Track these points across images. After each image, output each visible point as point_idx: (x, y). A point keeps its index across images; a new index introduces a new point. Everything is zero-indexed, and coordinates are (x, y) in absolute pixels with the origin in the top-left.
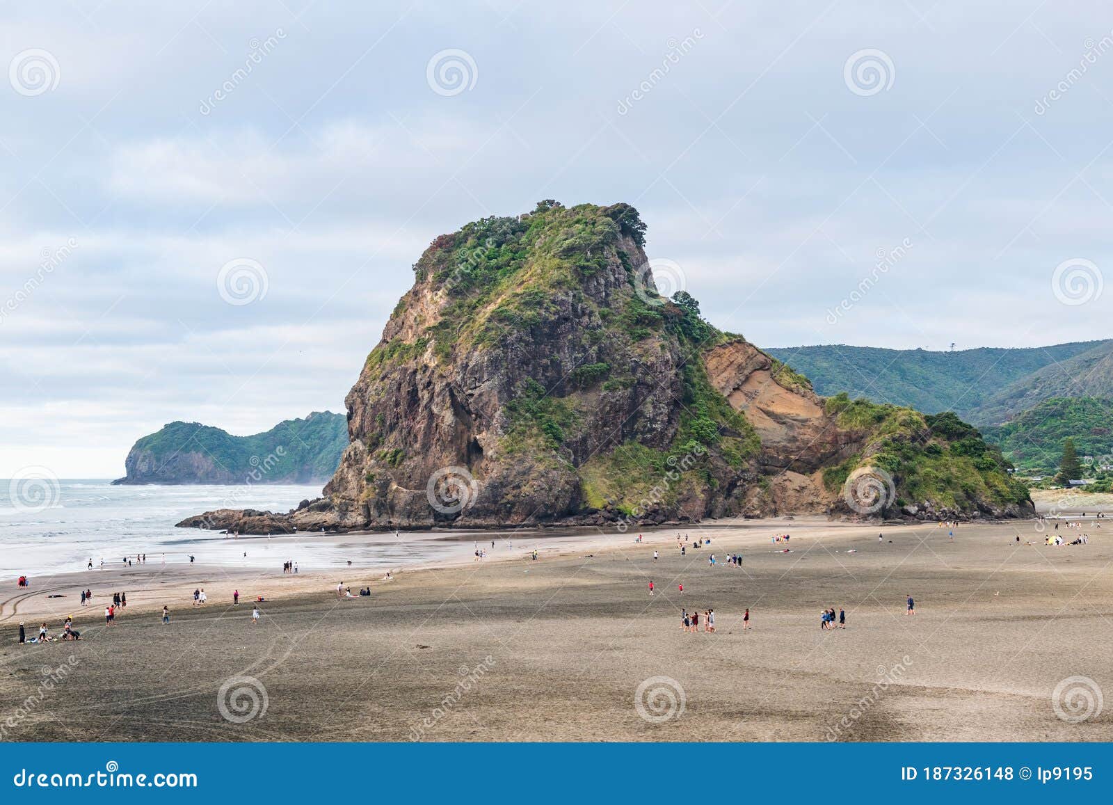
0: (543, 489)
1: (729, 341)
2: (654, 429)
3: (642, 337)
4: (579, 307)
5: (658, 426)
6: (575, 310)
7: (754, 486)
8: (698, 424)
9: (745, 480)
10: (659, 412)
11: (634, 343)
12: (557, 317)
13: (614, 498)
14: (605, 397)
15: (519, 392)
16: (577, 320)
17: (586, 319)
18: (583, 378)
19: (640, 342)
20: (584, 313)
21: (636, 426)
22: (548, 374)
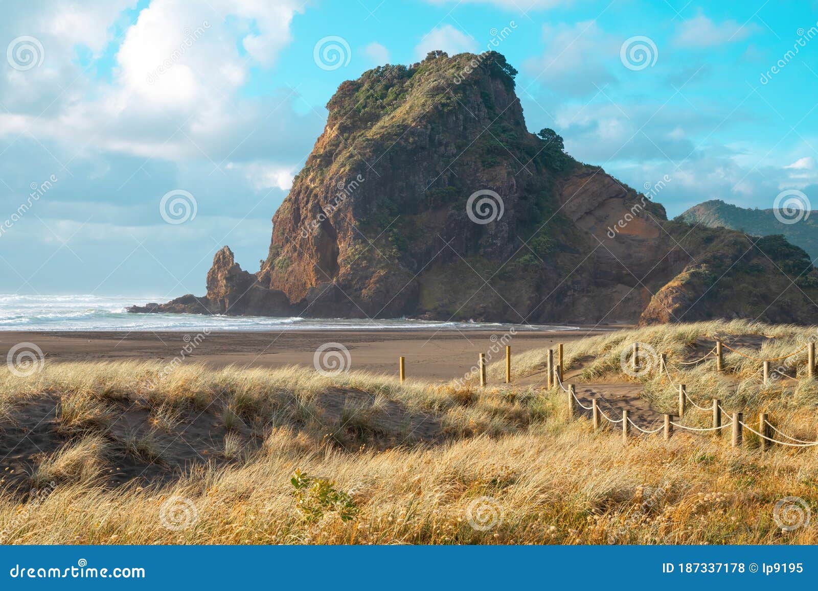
0: (381, 291)
1: (586, 172)
2: (495, 244)
3: (491, 165)
4: (437, 138)
5: (498, 242)
6: (431, 139)
7: (583, 296)
8: (536, 241)
9: (575, 291)
10: (501, 229)
11: (484, 170)
12: (414, 145)
13: (446, 301)
14: (452, 215)
15: (375, 209)
16: (434, 149)
17: (442, 148)
18: (432, 199)
19: (490, 169)
20: (440, 144)
21: (480, 242)
22: (403, 195)
